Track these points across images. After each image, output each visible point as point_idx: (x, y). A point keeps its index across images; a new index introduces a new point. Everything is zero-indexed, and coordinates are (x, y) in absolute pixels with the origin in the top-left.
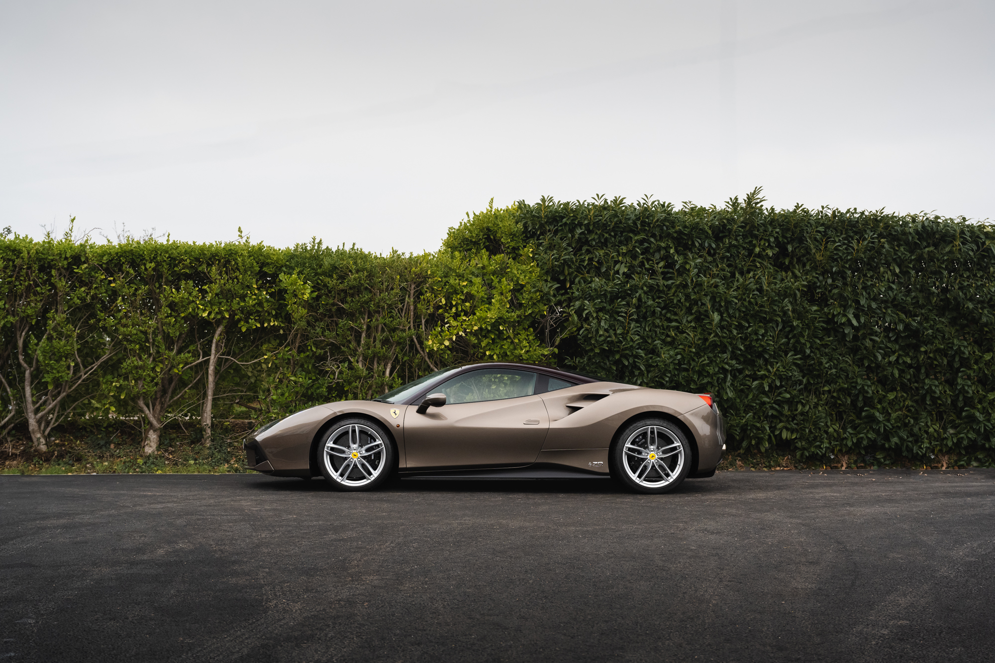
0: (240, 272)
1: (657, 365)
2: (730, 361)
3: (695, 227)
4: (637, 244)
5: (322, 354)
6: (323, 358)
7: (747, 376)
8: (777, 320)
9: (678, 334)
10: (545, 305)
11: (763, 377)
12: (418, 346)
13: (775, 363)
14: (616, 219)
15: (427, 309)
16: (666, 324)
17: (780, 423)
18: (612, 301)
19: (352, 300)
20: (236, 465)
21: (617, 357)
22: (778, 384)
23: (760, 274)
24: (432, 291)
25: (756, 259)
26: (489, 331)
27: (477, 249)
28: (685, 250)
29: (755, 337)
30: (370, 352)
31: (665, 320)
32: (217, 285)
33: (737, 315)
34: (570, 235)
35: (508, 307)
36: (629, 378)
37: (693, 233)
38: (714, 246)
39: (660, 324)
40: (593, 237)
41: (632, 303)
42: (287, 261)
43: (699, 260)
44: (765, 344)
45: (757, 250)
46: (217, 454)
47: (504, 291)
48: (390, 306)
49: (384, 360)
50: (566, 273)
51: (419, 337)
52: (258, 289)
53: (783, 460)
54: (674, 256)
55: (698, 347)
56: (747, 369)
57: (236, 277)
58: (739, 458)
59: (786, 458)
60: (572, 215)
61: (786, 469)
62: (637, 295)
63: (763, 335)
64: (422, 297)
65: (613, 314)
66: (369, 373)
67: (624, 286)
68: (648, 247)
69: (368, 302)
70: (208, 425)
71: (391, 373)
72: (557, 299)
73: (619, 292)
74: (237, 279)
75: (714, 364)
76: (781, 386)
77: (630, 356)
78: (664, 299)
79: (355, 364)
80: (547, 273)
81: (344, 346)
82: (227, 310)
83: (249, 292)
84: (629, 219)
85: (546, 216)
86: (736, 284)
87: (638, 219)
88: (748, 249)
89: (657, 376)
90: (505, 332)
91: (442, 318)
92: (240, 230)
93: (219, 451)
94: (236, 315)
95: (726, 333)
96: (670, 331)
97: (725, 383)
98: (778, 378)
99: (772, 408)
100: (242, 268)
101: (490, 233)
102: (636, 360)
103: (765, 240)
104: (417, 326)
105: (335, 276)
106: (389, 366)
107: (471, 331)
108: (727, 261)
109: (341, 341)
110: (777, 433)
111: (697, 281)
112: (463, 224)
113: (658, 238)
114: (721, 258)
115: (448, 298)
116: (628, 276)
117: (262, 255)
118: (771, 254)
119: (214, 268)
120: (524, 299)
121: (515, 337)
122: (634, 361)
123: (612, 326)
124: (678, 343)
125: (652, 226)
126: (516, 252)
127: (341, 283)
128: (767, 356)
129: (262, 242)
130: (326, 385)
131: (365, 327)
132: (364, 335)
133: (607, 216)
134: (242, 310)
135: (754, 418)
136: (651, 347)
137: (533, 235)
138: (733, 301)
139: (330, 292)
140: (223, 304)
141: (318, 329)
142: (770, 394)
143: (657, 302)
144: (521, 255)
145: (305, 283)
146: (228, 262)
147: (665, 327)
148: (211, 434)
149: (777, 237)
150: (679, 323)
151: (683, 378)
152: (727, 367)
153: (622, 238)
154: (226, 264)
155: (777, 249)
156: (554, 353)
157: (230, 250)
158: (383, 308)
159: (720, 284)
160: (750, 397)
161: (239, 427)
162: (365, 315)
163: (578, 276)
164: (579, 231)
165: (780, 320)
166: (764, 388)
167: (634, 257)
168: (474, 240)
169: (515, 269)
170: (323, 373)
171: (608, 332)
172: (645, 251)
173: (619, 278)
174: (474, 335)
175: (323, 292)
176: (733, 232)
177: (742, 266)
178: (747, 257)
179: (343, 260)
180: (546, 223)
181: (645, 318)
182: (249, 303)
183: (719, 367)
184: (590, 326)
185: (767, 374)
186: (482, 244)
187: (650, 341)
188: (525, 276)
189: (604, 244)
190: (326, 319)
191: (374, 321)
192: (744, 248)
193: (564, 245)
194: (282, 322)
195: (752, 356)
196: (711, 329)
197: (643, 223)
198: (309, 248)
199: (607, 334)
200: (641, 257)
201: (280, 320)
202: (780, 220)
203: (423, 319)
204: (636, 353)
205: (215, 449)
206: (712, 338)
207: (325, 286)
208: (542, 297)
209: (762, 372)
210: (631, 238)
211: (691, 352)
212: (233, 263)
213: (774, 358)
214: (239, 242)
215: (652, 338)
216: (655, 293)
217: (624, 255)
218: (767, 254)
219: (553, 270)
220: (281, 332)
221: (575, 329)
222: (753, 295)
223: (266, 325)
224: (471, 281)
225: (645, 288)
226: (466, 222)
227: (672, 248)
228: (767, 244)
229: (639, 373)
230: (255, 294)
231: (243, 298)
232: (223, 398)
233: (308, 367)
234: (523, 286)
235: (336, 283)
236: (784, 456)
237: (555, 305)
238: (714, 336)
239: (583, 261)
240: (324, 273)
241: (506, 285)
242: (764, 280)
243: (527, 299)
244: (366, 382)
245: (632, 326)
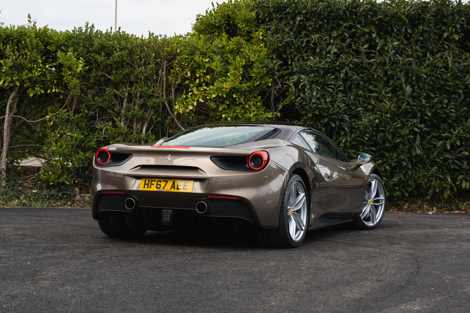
0: (28, 49)
1: (359, 127)
2: (419, 125)
3: (394, 16)
4: (345, 30)
5: (93, 115)
6: (93, 118)
7: (434, 137)
8: (459, 92)
9: (378, 103)
10: (270, 78)
11: (447, 138)
12: (169, 110)
13: (457, 127)
14: (329, 9)
15: (176, 81)
16: (367, 94)
17: (460, 175)
18: (323, 76)
19: (116, 72)
20: (24, 201)
21: (326, 120)
22: (459, 144)
23: (447, 55)
24: (181, 66)
25: (444, 42)
26: (225, 99)
27: (219, 33)
28: (385, 34)
29: (440, 106)
30: (130, 114)
31: (368, 91)
32: (10, 60)
33: (427, 88)
34: (292, 22)
35: (241, 79)
36: (336, 138)
37: (392, 21)
38: (410, 31)
39: (363, 94)
40: (309, 24)
41: (340, 77)
42: (66, 41)
43: (396, 43)
44: (448, 112)
45: (445, 35)
46: (10, 192)
47: (238, 67)
48: (146, 78)
49: (141, 120)
50: (288, 52)
51: (170, 103)
52: (43, 63)
53: (463, 205)
54: (376, 39)
55: (393, 113)
56: (434, 131)
57: (26, 54)
58: (427, 203)
59: (465, 204)
60: (294, 5)
61: (463, 212)
62: (344, 71)
63: (447, 104)
64: (172, 71)
65: (324, 86)
66: (130, 130)
67: (335, 63)
68: (355, 32)
69: (129, 74)
70: (3, 169)
71: (147, 131)
72: (280, 73)
73: (329, 69)
74: (26, 55)
75: (406, 127)
76: (461, 146)
77: (337, 120)
78: (366, 74)
79: (118, 123)
80: (274, 52)
81: (110, 109)
82: (18, 80)
83: (35, 66)
84: (341, 9)
85: (274, 6)
86: (427, 62)
87: (348, 9)
88: (439, 34)
89: (359, 136)
90: (237, 99)
91: (187, 87)
92: (29, 16)
93: (12, 190)
94: (25, 83)
95: (416, 102)
96: (371, 100)
97: (415, 142)
98: (459, 139)
99: (454, 163)
100: (30, 47)
101: (230, 19)
102: (342, 123)
103: (453, 27)
104: (169, 93)
105: (103, 54)
106: (146, 125)
107: (210, 98)
108: (421, 43)
109: (108, 105)
110: (458, 183)
111: (394, 60)
112: (209, 11)
113: (364, 25)
114: (416, 41)
115: (193, 72)
116: (337, 55)
117: (46, 37)
118: (457, 38)
119: (8, 46)
120: (254, 72)
121: (245, 104)
122: (340, 124)
123: (323, 96)
124: (377, 110)
125: (359, 14)
126: (250, 35)
127: (107, 59)
128: (450, 121)
129: (47, 25)
130: (95, 139)
131: (127, 94)
132: (125, 100)
133: (320, 8)
134: (30, 79)
135: (439, 170)
136: (355, 113)
137: (264, 22)
138: (423, 76)
139: (99, 66)
140: (15, 75)
141: (90, 96)
142: (452, 152)
143: (360, 77)
144: (253, 38)
145: (78, 59)
146: (20, 41)
147: (367, 97)
148: (6, 176)
149: (463, 24)
150: (378, 93)
151: (380, 138)
152: (416, 129)
153: (334, 25)
154: (18, 43)
155: (463, 34)
156: (277, 116)
157: (21, 32)
158: (141, 79)
159: (413, 62)
160: (435, 154)
161: (29, 171)
162: (127, 84)
163: (297, 55)
164: (299, 19)
165: (461, 92)
166: (447, 147)
167: (343, 40)
168: (217, 25)
169: (246, 49)
170: (93, 130)
171: (320, 100)
172: (353, 36)
173: (330, 57)
174: (214, 101)
175: (94, 66)
176: (426, 20)
177: (433, 48)
178: (437, 40)
179: (111, 41)
180: (273, 12)
181: (350, 89)
182: (35, 74)
183: (410, 130)
184: (305, 95)
185: (450, 136)
186: (223, 29)
187: (353, 108)
188: (255, 55)
189: (318, 30)
190: (96, 87)
191: (133, 89)
192: (435, 33)
193: (287, 30)
194: (62, 89)
195: (437, 121)
196: (404, 99)
197: (351, 13)
198: (83, 31)
199: (319, 102)
200: (349, 40)
201: (60, 87)
202: (466, 10)
203: (173, 88)
204: (342, 117)
205: (9, 188)
206: (404, 106)
207: (95, 61)
208: (268, 72)
209: (446, 134)
210: (342, 25)
211: (387, 117)
212: (23, 42)
213: (457, 123)
214: (29, 26)
215: (356, 106)
216: (360, 69)
217: (335, 38)
218: (454, 38)
219: (278, 50)
220: (61, 97)
221: (293, 98)
222: (440, 71)
223: (49, 91)
224: (212, 58)
225: (351, 65)
226: (211, 10)
227: (374, 33)
228: (454, 30)
229: (344, 133)
230: (40, 67)
231: (30, 70)
232: (18, 148)
233: (82, 125)
234: (253, 63)
235: (104, 59)
236: (464, 202)
237: (278, 78)
238: (407, 105)
239: (302, 43)
240: (95, 51)
241: (240, 61)
242: (450, 60)
243: (256, 73)
244: (127, 137)
245: (340, 95)
